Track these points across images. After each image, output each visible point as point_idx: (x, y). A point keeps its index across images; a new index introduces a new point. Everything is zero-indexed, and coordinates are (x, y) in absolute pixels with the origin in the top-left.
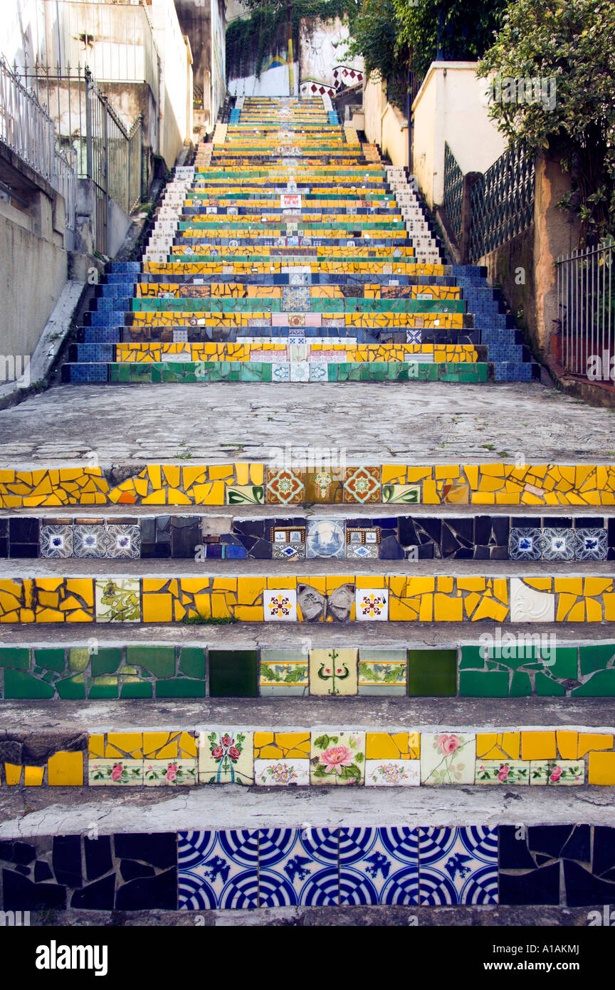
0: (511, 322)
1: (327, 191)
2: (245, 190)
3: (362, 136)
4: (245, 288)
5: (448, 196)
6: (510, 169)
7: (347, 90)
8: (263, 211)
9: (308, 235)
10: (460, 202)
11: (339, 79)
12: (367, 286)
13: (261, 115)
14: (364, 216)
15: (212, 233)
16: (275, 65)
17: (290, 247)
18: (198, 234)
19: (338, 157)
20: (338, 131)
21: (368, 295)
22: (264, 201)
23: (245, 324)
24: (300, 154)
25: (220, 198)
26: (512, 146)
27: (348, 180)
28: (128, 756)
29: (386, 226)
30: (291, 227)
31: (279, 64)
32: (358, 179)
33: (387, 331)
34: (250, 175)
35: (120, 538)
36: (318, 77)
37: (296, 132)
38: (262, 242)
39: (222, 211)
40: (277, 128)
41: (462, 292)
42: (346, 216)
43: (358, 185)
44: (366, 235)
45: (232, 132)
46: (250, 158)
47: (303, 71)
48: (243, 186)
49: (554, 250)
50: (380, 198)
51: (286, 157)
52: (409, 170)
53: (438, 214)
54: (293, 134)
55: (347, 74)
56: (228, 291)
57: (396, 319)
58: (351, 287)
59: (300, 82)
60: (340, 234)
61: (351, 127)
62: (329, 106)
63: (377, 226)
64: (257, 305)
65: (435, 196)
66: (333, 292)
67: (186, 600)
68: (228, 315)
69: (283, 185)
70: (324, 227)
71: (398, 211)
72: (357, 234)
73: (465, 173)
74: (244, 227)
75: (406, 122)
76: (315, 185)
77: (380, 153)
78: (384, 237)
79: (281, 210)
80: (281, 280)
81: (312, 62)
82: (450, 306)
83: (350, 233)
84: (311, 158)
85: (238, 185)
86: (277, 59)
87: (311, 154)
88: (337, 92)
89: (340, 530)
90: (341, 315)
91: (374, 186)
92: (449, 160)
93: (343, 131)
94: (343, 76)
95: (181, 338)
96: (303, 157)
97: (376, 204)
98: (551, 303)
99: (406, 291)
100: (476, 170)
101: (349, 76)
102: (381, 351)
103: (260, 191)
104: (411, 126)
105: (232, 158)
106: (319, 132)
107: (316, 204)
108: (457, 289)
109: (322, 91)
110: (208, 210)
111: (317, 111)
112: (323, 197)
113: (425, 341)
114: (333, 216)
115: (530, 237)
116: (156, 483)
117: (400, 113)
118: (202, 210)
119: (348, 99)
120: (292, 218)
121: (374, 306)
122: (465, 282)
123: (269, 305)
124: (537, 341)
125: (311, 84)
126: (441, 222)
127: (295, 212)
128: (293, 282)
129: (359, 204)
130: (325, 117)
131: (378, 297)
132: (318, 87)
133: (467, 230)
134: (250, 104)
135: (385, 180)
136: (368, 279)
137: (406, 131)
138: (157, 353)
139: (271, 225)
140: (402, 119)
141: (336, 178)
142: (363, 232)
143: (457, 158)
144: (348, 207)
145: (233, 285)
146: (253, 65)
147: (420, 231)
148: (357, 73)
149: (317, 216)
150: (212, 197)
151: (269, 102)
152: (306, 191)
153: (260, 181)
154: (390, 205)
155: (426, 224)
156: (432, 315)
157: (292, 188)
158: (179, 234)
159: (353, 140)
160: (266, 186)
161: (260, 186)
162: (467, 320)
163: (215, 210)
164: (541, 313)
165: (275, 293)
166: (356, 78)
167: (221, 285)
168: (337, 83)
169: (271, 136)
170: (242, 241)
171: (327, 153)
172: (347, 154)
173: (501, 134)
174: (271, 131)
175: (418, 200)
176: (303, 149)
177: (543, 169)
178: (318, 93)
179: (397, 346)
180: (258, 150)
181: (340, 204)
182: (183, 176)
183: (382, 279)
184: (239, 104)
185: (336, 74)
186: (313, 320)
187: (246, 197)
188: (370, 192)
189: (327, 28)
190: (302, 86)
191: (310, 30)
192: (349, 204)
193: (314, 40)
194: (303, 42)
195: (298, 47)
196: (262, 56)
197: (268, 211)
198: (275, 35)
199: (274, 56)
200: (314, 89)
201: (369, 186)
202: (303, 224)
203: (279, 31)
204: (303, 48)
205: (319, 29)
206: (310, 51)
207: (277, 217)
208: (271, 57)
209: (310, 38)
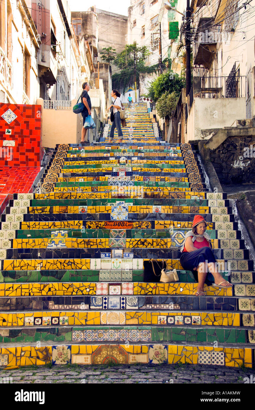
1: (139, 128)
3: (154, 116)
14: (146, 132)
16: (130, 90)
19: (145, 122)
22: (125, 130)
24: (135, 121)
27: (144, 126)
29: (150, 134)
30: (131, 134)
31: (132, 90)
32: (146, 126)
37: (135, 115)
43: (146, 127)
47: (141, 92)
50: (150, 129)
51: (131, 122)
54: (134, 116)
61: (152, 114)
62: (149, 106)
69: (130, 127)
71: (153, 131)
76: (137, 127)
81: (144, 89)
83: (143, 135)
87: (138, 121)
103: (125, 128)
107: (136, 131)
109: (147, 100)
111: (144, 108)
114: (140, 133)
120: (131, 133)
125: (143, 98)
129: (146, 130)
130: (147, 110)
135: (152, 126)
141: (141, 126)
149: (136, 133)
152: (134, 128)
181: (141, 130)
182: (107, 126)
189: (150, 77)
190: (140, 98)
191: (143, 77)
192: (143, 131)
193: (145, 81)
194: (141, 82)
195: (138, 84)
196: (125, 87)
197: (126, 132)
198: (130, 80)
199: (130, 87)
200: (145, 99)
201: (148, 127)
202: (133, 134)
203: (131, 78)
204: (141, 84)
205: (147, 77)
206: (143, 85)
207: (128, 133)
208: (128, 87)
209: (143, 80)
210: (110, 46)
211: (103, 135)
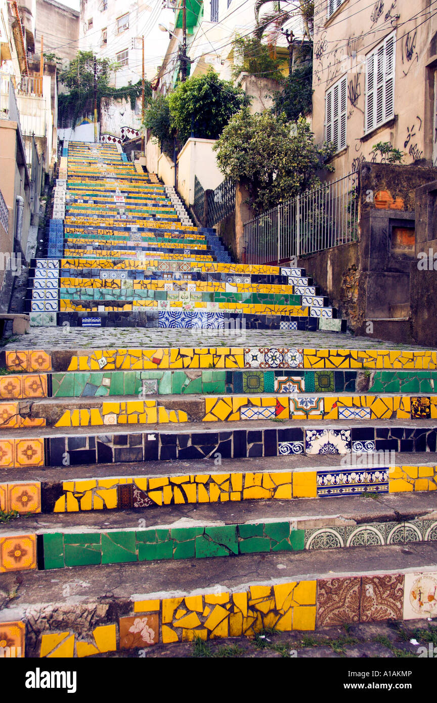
0: (226, 249)
1: (137, 195)
2: (95, 193)
3: (145, 168)
4: (113, 232)
5: (196, 200)
6: (225, 188)
7: (130, 141)
8: (106, 203)
9: (130, 215)
10: (203, 204)
11: (124, 134)
12: (166, 233)
13: (81, 152)
14: (157, 208)
15: (83, 212)
16: (84, 123)
17: (122, 219)
18: (76, 211)
19: (136, 179)
20: (131, 165)
21: (166, 237)
22: (106, 198)
23: (115, 245)
24: (115, 176)
25: (83, 196)
26: (226, 179)
27: (146, 190)
28: (142, 306)
29: (167, 213)
30: (122, 211)
31: (88, 123)
32: (151, 190)
33: (176, 250)
34: (96, 185)
35: (122, 275)
36: (112, 132)
37: (107, 164)
38: (109, 217)
39: (86, 202)
40: (97, 161)
41: (206, 238)
42: (148, 207)
43: (152, 193)
44: (158, 216)
45: (70, 162)
46: (88, 177)
47: (102, 128)
48: (93, 190)
49: (243, 220)
50: (163, 200)
51: (108, 178)
52: (176, 187)
53: (191, 209)
54: (106, 165)
55: (129, 131)
56: (105, 233)
57: (180, 246)
58: (159, 233)
59: (100, 134)
60: (146, 215)
61: (139, 164)
62: (120, 150)
63: (163, 212)
64: (119, 238)
65: (190, 199)
66: (151, 235)
67: (145, 286)
68: (108, 241)
69: (114, 191)
70: (138, 212)
71: (172, 206)
72: (154, 216)
73: (205, 190)
74: (98, 209)
75: (174, 164)
76: (130, 192)
77: (158, 179)
78: (167, 217)
79: (115, 203)
80: (128, 229)
81: (108, 123)
82: (201, 242)
83: (151, 215)
84: (122, 179)
85: (91, 190)
86: (86, 119)
87: (122, 177)
88: (123, 141)
89: (181, 275)
90: (156, 243)
91: (159, 194)
92: (197, 184)
93: (134, 166)
94: (127, 133)
95: (90, 249)
96: (118, 178)
97: (161, 203)
98: (242, 241)
99: (182, 236)
100: (211, 189)
101: (130, 133)
102: (174, 257)
103: (103, 193)
104: (176, 166)
105: (79, 176)
106: (120, 165)
107: (132, 201)
108: (204, 236)
109: (114, 140)
110: (79, 201)
111: (115, 153)
112: (135, 198)
113: (191, 254)
114: (141, 207)
115: (234, 215)
116: (127, 265)
117: (169, 159)
118: (76, 201)
119: (134, 147)
120: (121, 207)
121: (169, 241)
122: (207, 234)
123: (125, 239)
124: (236, 256)
125: (108, 136)
126: (193, 213)
127: (122, 204)
128: (132, 231)
129: (153, 202)
130: (119, 156)
131: (170, 238)
132: (112, 138)
133: (206, 215)
134: (72, 145)
135: (165, 192)
136: (166, 231)
137: (174, 169)
138: (82, 254)
139: (111, 209)
140: (171, 162)
141: (140, 189)
142: (157, 215)
143: (201, 183)
144: (148, 203)
145: (107, 231)
146: (71, 122)
147: (184, 215)
148: (135, 132)
149: (134, 207)
150: (79, 195)
151: (84, 145)
152: (126, 195)
153: (102, 188)
154: (168, 203)
155: (186, 213)
156: (194, 245)
157: (118, 193)
158: (67, 211)
159: (140, 171)
160: (105, 191)
161: (102, 191)
162: (208, 247)
163: (82, 201)
164: (238, 245)
165: (126, 234)
166: (135, 134)
167: (102, 230)
168: (123, 136)
169: (93, 166)
170: (98, 216)
171: (130, 177)
172: (141, 178)
173: (222, 174)
174: (93, 163)
175: (181, 202)
176: (117, 174)
177: (238, 188)
178: (112, 141)
179: (181, 255)
180: (92, 173)
181: (144, 201)
182: (61, 184)
183: (172, 231)
184: (66, 145)
185: (123, 131)
186: (145, 244)
187: (96, 196)
188: (157, 197)
189: (117, 104)
190: (102, 137)
191: (107, 104)
192: (148, 202)
193: (109, 110)
194: (103, 111)
195: (99, 114)
196: (77, 117)
197: (109, 203)
198: (85, 106)
199: (84, 117)
200: (109, 139)
201: (157, 194)
202: (127, 210)
203: (87, 104)
204: (103, 115)
205: (112, 104)
206: (107, 117)
207: (114, 206)
208: (82, 118)
209: (107, 109)
210: (52, 52)
211: (52, 207)
